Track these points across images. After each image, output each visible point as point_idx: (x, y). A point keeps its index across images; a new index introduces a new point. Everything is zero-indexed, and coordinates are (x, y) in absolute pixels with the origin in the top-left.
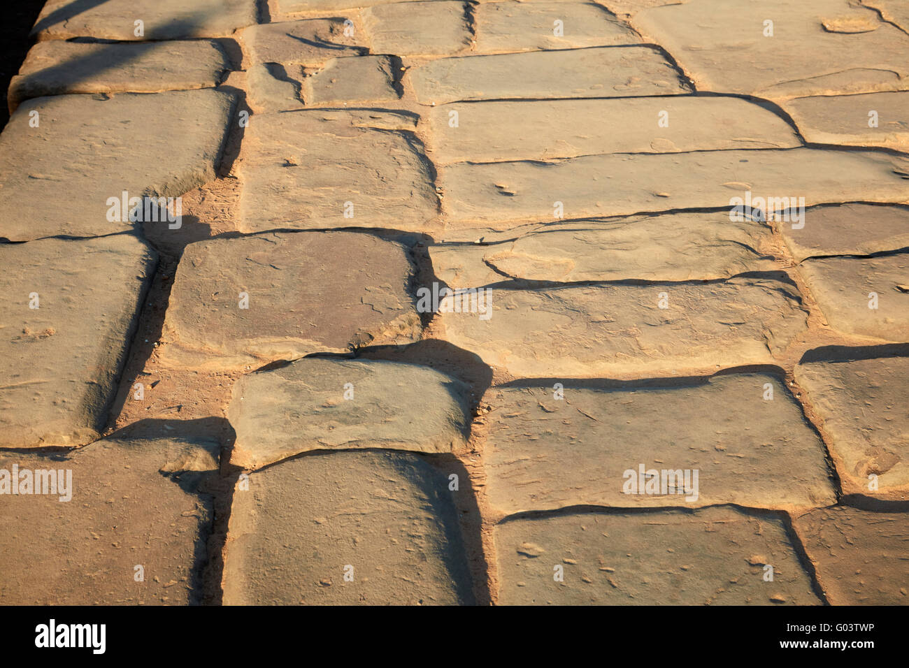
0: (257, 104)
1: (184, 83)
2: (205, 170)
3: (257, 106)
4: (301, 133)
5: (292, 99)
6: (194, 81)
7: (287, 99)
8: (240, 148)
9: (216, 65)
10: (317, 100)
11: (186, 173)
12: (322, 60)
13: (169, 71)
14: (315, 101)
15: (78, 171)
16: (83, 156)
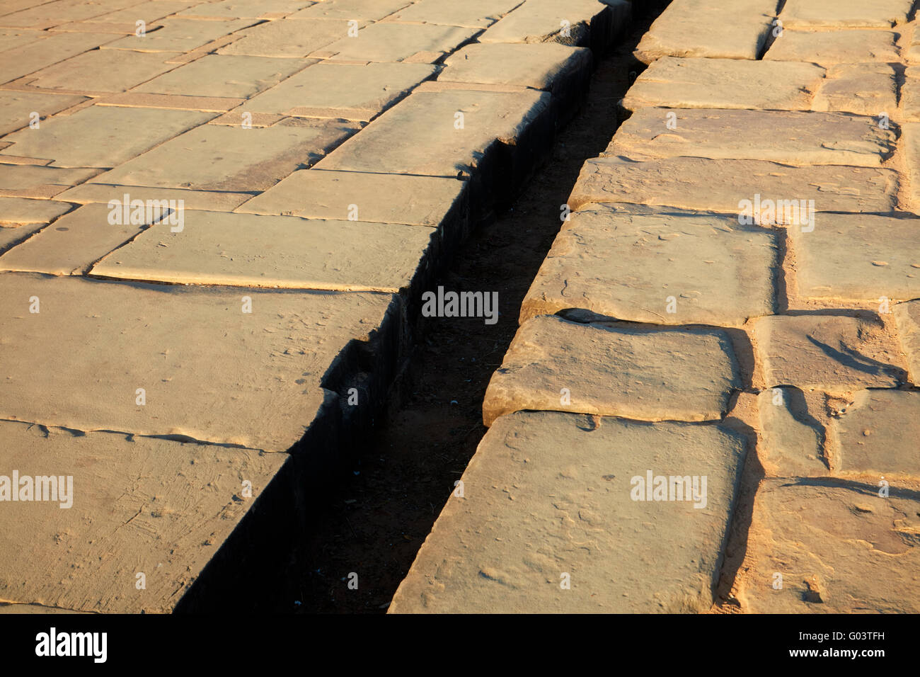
0: (770, 459)
1: (684, 412)
2: (700, 592)
3: (770, 462)
4: (827, 534)
5: (814, 458)
6: (696, 410)
7: (808, 457)
8: (745, 545)
9: (723, 381)
10: (846, 466)
11: (674, 598)
12: (851, 388)
13: (667, 388)
14: (843, 468)
15: (540, 569)
16: (550, 539)
